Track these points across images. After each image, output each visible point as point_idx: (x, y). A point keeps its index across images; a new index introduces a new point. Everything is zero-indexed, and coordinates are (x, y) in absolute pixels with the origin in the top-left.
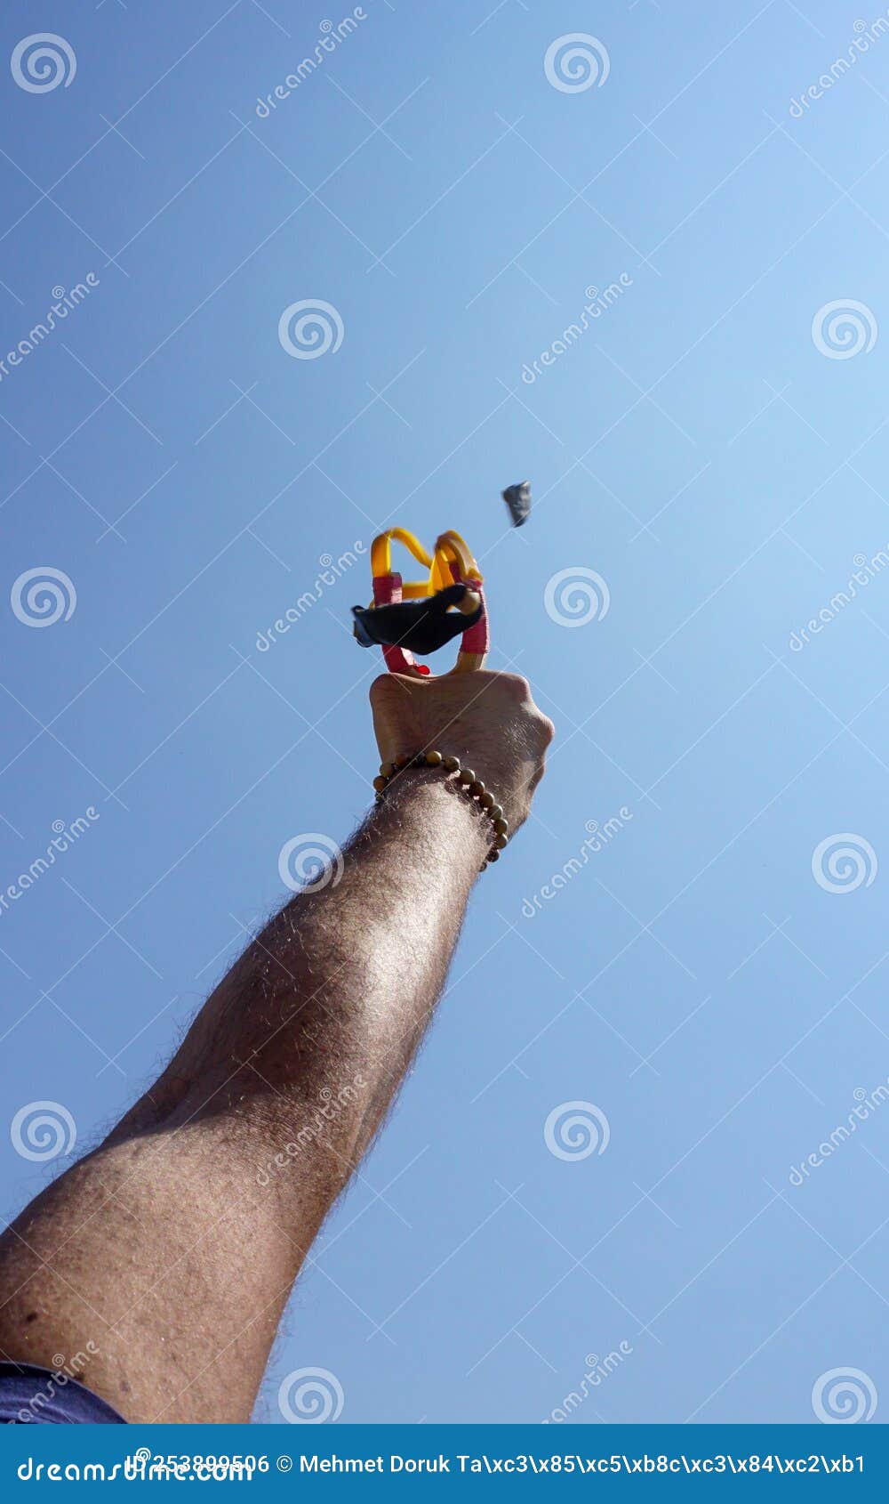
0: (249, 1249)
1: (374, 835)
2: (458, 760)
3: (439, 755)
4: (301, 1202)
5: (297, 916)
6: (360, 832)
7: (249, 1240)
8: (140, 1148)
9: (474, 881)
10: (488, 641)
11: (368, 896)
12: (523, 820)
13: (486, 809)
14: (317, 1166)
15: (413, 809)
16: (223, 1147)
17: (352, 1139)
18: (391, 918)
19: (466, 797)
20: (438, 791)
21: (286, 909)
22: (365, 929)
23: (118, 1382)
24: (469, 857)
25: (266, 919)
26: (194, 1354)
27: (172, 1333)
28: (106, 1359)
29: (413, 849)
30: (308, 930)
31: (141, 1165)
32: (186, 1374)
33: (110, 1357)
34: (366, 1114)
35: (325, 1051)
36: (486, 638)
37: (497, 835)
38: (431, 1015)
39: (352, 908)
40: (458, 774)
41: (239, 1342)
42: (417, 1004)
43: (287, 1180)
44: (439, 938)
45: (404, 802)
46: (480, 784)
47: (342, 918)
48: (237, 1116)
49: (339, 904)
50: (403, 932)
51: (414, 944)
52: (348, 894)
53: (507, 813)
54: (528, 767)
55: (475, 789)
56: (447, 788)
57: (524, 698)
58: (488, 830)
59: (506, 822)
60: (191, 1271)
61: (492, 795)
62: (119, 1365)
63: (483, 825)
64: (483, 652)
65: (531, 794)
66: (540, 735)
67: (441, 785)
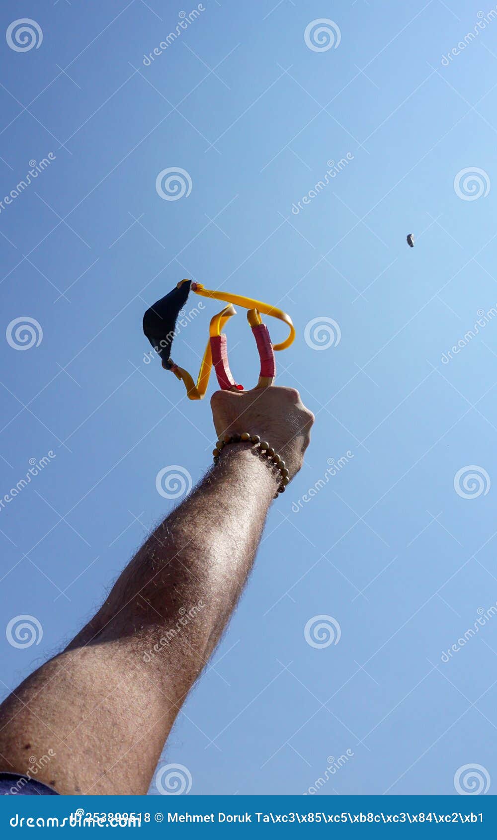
0: (146, 713)
1: (212, 479)
2: (259, 437)
3: (248, 435)
4: (175, 686)
5: (170, 525)
6: (205, 479)
7: (146, 708)
8: (85, 653)
9: (270, 504)
10: (275, 370)
11: (209, 513)
12: (298, 469)
13: (275, 463)
14: (183, 666)
15: (235, 464)
16: (132, 655)
17: (203, 649)
18: (223, 525)
19: (264, 457)
20: (248, 454)
21: (164, 522)
22: (208, 531)
23: (74, 787)
24: (267, 490)
25: (154, 528)
26: (116, 771)
27: (104, 758)
28: (67, 773)
29: (235, 487)
30: (176, 533)
31: (86, 662)
32: (112, 782)
33: (70, 772)
34: (211, 635)
35: (187, 600)
36: (274, 368)
37: (283, 478)
38: (247, 579)
39: (200, 519)
40: (259, 444)
41: (140, 766)
42: (238, 572)
43: (167, 674)
44: (250, 535)
45: (229, 461)
46: (272, 450)
47: (195, 526)
48: (139, 637)
49: (193, 518)
50: (230, 533)
51: (236, 539)
52: (198, 512)
53: (288, 465)
54: (300, 440)
55: (269, 453)
56: (253, 453)
57: (297, 401)
58: (277, 475)
59: (287, 470)
60: (114, 724)
61: (279, 456)
62: (74, 777)
63: (274, 472)
64: (272, 376)
65: (303, 454)
66: (306, 420)
67: (250, 451)
